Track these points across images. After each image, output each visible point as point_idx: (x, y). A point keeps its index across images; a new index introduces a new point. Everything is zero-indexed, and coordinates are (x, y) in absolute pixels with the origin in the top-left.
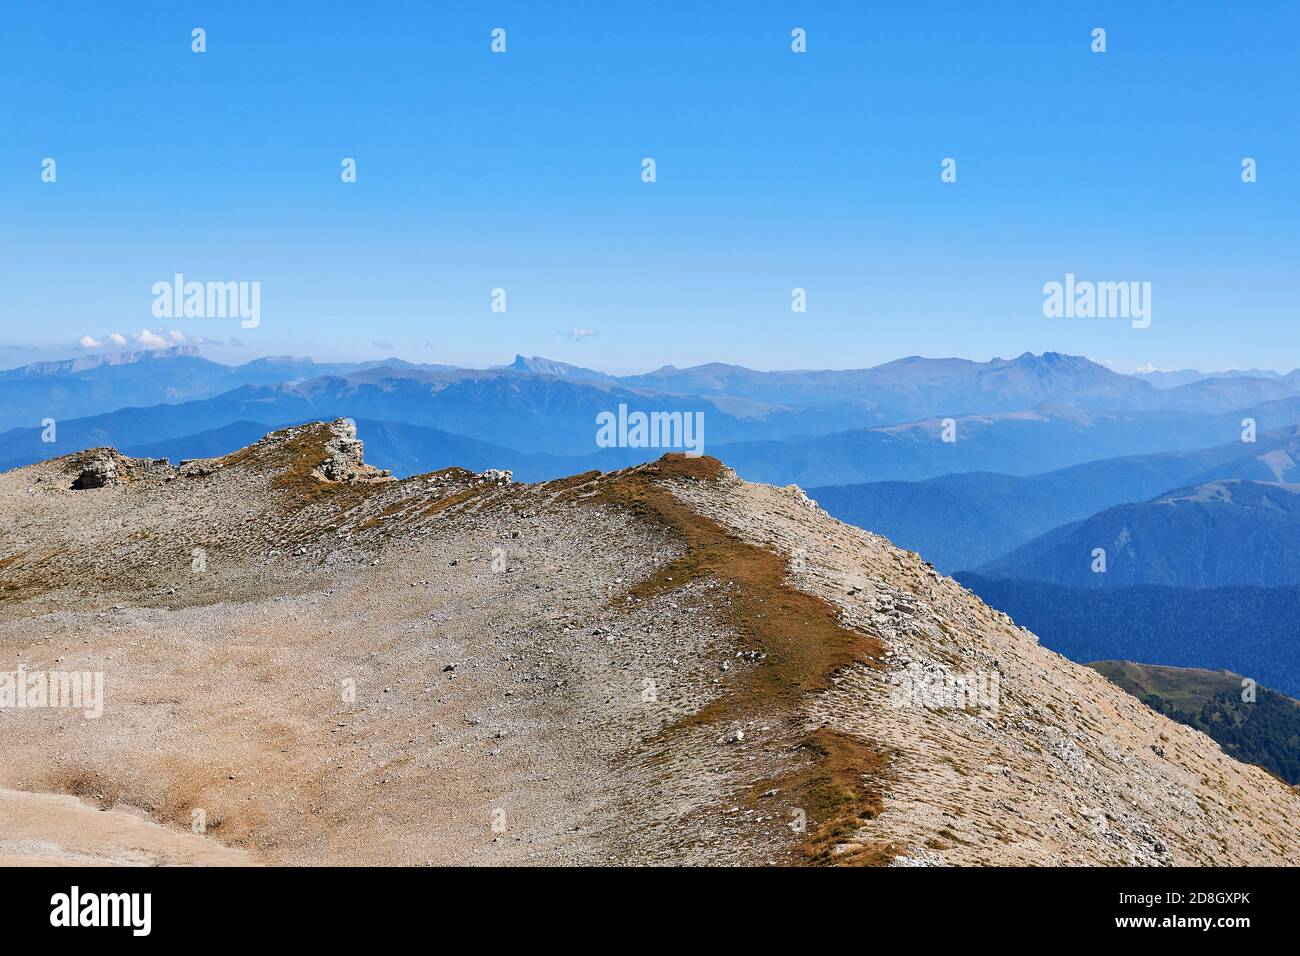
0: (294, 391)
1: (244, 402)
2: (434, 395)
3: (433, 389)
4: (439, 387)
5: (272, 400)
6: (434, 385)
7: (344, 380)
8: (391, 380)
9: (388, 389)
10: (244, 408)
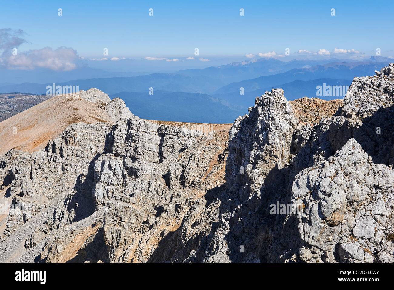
0: (309, 70)
1: (295, 73)
2: (351, 70)
3: (350, 68)
4: (352, 68)
5: (302, 73)
6: (350, 67)
7: (323, 67)
8: (337, 66)
9: (337, 68)
10: (295, 75)
